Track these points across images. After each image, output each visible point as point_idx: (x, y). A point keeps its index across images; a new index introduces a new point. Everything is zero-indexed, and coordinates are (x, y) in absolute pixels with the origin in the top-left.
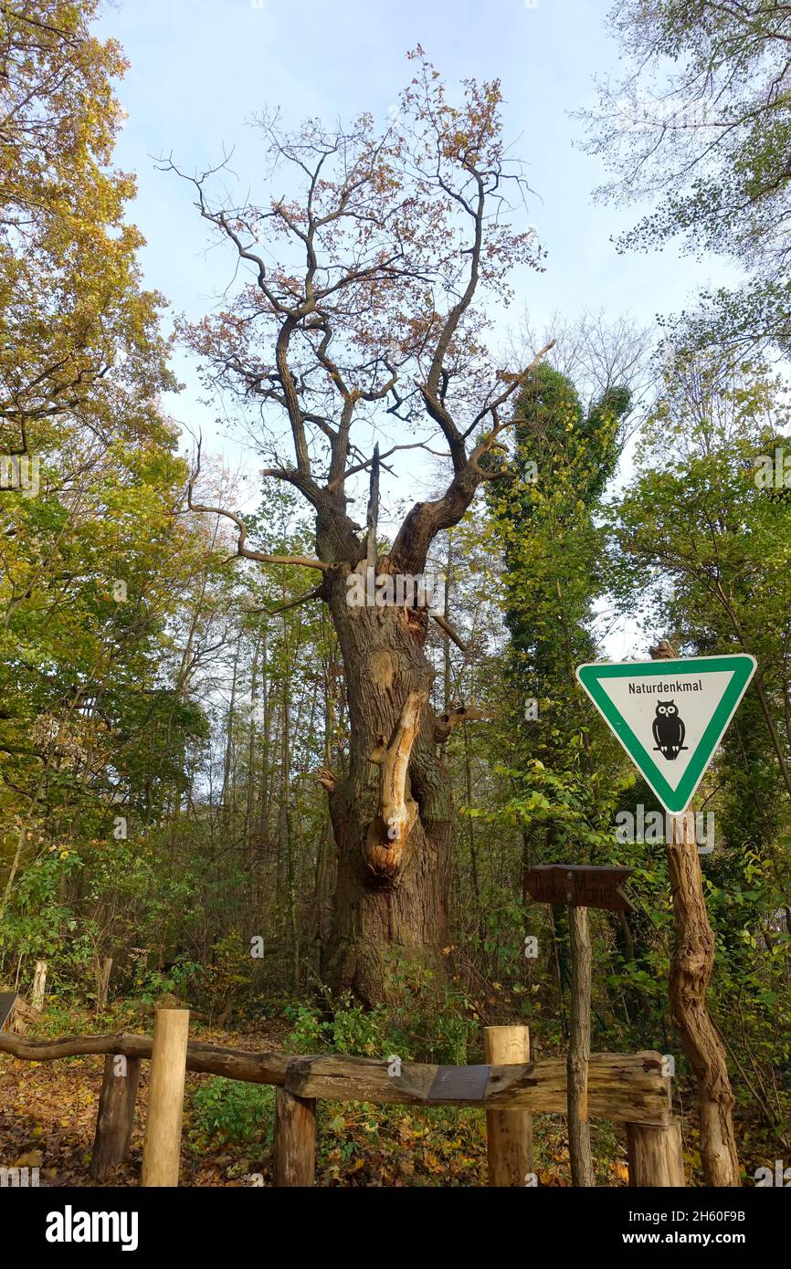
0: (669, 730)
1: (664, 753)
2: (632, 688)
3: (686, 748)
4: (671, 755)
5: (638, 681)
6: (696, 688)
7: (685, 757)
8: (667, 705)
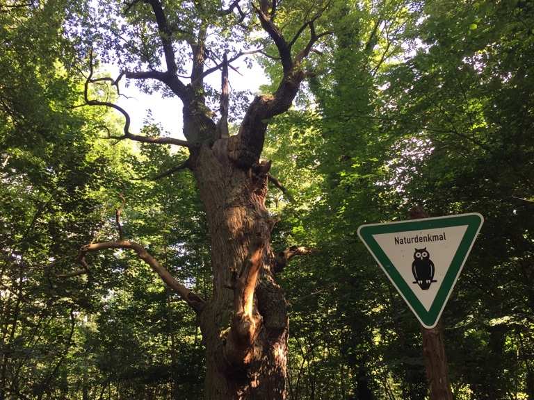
0: (423, 268)
1: (420, 285)
2: (397, 241)
3: (436, 281)
4: (425, 287)
5: (401, 235)
6: (441, 239)
7: (435, 288)
8: (421, 251)
